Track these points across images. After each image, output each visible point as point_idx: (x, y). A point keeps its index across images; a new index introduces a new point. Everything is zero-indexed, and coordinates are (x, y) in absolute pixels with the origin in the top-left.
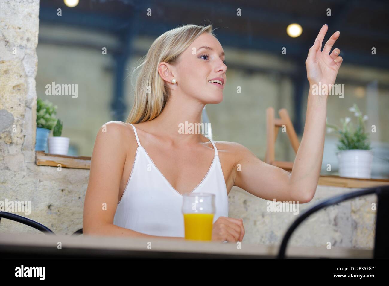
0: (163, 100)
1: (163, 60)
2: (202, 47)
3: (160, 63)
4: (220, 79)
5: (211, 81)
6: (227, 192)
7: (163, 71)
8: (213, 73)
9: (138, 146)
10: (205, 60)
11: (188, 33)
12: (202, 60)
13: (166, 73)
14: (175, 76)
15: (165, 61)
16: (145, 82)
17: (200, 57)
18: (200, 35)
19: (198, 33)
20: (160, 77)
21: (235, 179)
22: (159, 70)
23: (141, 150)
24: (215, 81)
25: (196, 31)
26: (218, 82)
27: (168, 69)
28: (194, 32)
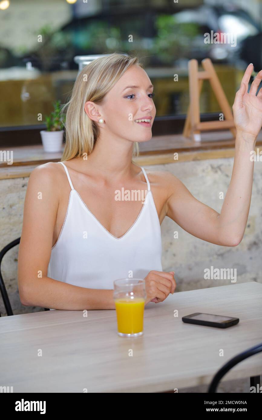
0: (93, 138)
1: (89, 100)
2: (128, 87)
3: (85, 103)
4: (148, 118)
5: (138, 119)
6: (159, 223)
7: (90, 110)
8: (139, 112)
9: (71, 190)
10: (132, 100)
11: (113, 69)
12: (128, 100)
13: (93, 112)
14: (102, 115)
15: (90, 100)
16: (74, 121)
17: (126, 97)
18: (124, 72)
19: (122, 70)
20: (87, 116)
21: (167, 211)
22: (85, 109)
23: (74, 194)
24: (143, 120)
25: (121, 68)
26: (146, 120)
27: (94, 107)
28: (119, 68)
